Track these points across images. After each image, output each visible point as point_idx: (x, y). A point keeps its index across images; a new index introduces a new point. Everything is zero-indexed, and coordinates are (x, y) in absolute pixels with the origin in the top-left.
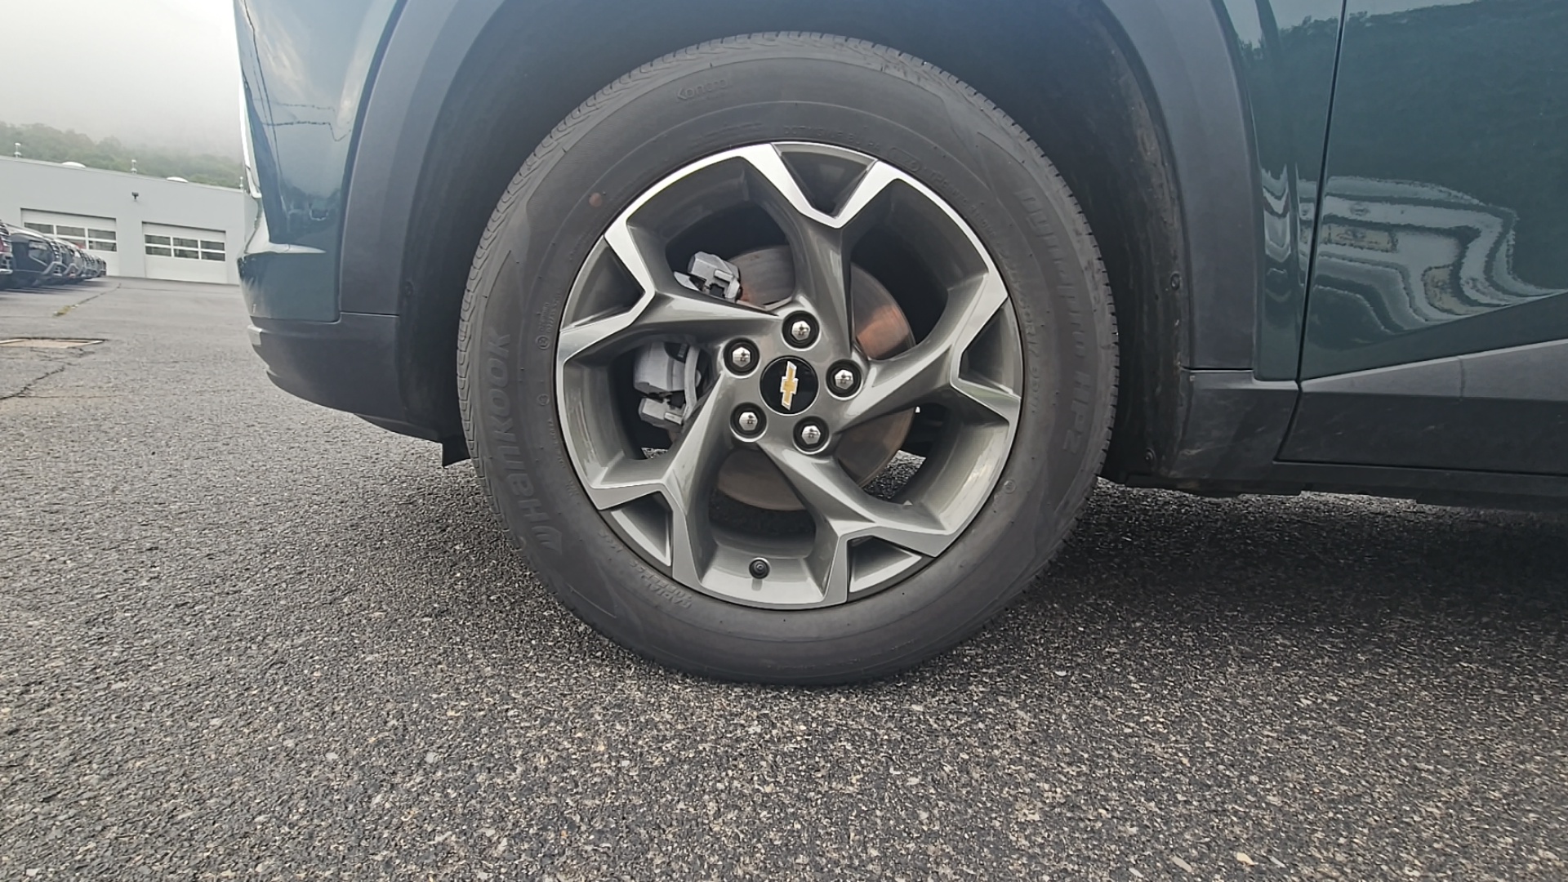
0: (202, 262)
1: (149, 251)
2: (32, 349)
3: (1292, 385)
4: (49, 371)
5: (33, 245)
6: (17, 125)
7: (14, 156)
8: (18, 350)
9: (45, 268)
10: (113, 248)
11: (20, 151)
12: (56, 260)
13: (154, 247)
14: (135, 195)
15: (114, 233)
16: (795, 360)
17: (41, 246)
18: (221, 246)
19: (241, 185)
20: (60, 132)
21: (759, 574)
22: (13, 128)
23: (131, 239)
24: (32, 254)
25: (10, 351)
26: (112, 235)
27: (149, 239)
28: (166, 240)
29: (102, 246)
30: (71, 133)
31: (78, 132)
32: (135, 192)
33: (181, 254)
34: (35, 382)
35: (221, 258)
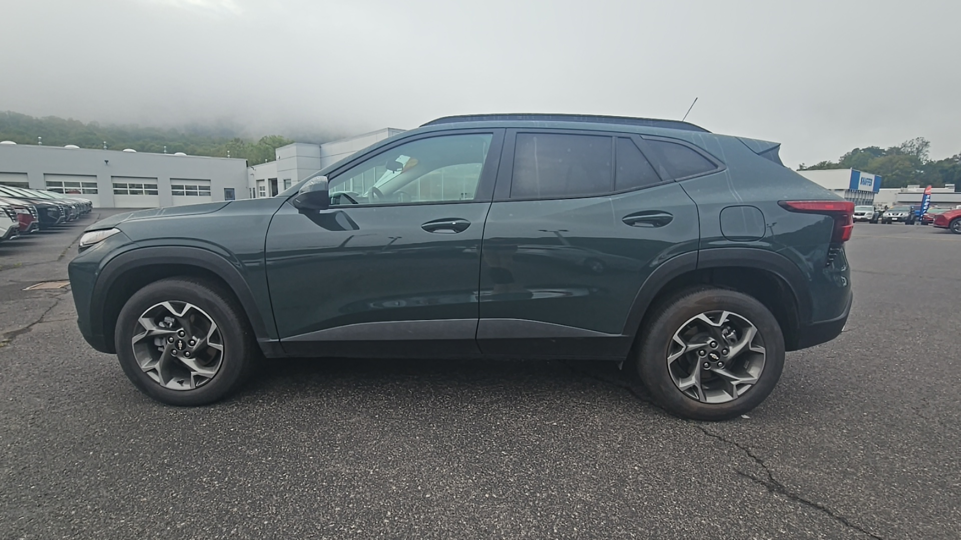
0: (145, 196)
1: (116, 192)
2: (46, 290)
3: (278, 340)
4: (51, 306)
5: (50, 209)
6: (39, 117)
7: (38, 144)
8: (39, 292)
9: (56, 220)
10: (96, 192)
11: (41, 141)
12: (62, 215)
13: (119, 189)
14: (107, 162)
15: (96, 183)
16: (181, 340)
17: (54, 209)
18: (155, 186)
19: (165, 151)
20: (64, 120)
21: (181, 383)
22: (37, 120)
23: (105, 186)
24: (49, 214)
25: (37, 293)
26: (95, 185)
27: (116, 185)
28: (124, 186)
29: (90, 192)
30: (71, 121)
31: (75, 119)
32: (106, 160)
33: (133, 193)
34: (45, 313)
35: (156, 193)
